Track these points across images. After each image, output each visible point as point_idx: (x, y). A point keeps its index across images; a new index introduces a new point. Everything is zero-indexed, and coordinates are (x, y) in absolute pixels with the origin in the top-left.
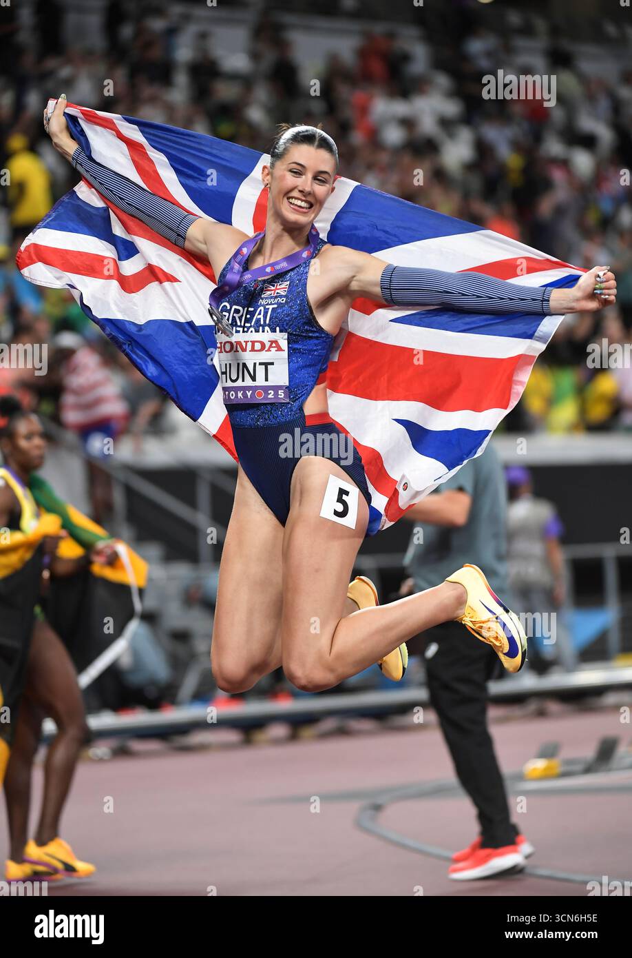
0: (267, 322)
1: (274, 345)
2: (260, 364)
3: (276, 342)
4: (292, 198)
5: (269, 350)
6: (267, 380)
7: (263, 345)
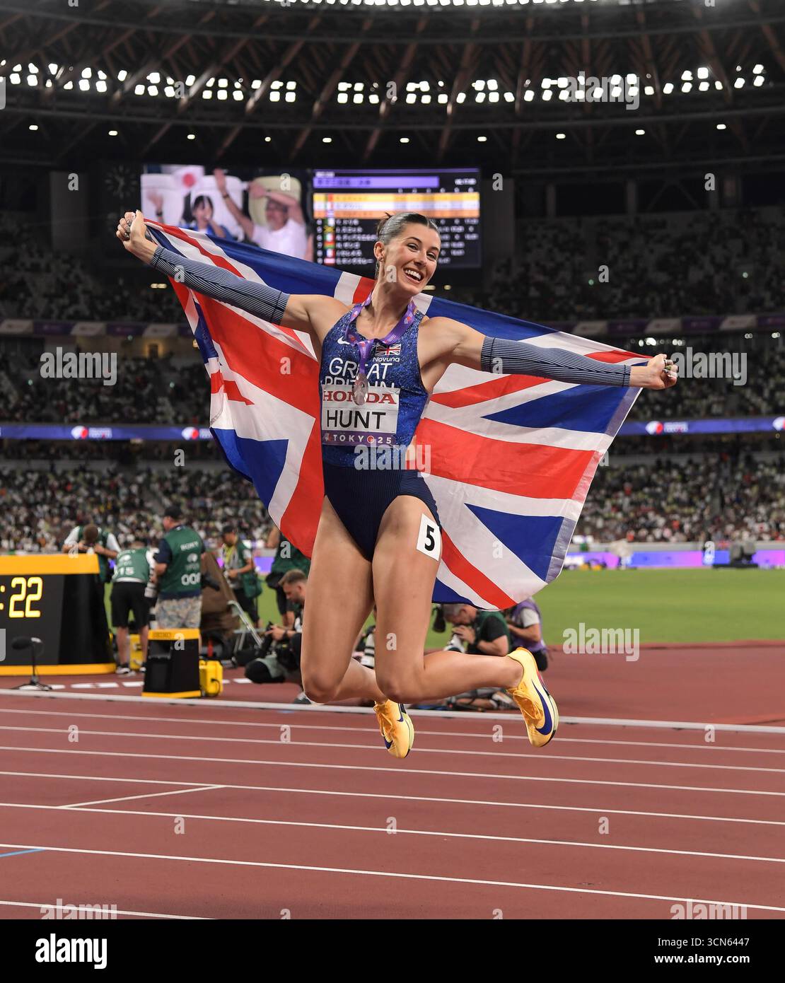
0: (384, 378)
1: (387, 398)
2: (374, 413)
3: (389, 395)
4: (408, 269)
5: (382, 402)
6: (378, 427)
7: (377, 397)
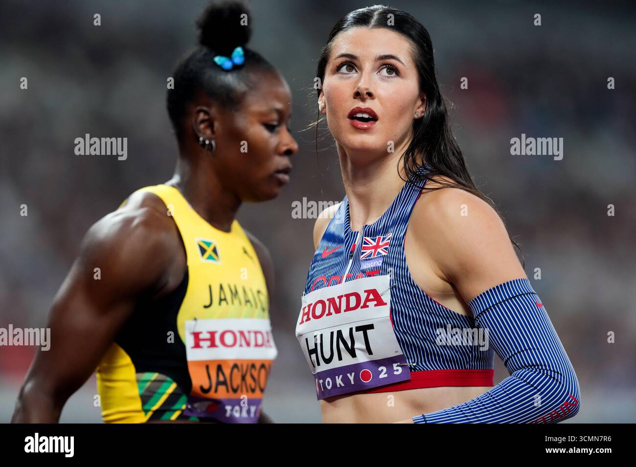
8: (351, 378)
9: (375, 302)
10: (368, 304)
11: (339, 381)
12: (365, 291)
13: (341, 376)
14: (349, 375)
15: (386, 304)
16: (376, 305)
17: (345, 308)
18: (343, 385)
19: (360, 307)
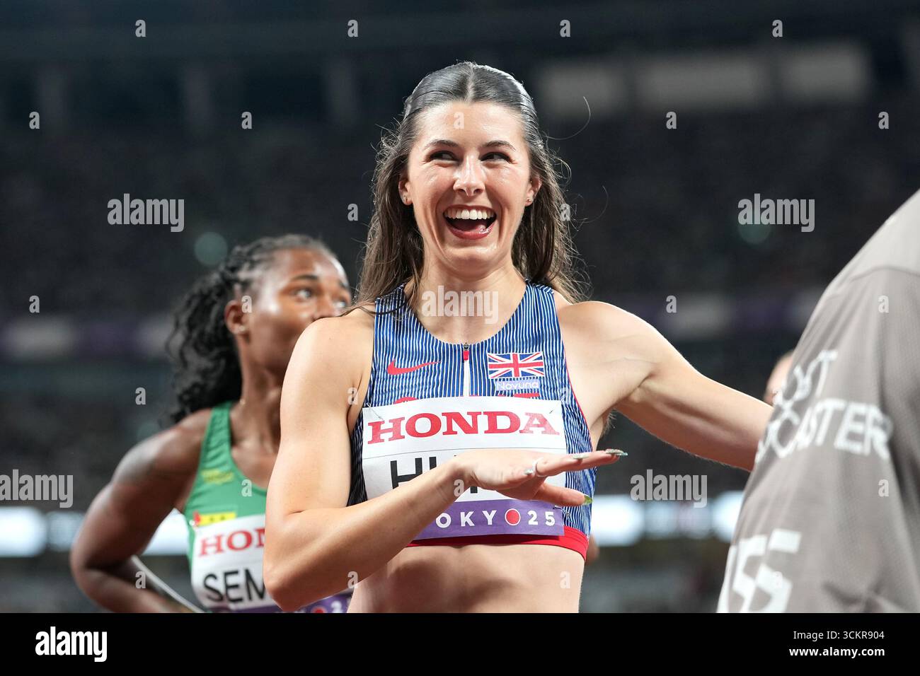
8: (490, 517)
9: (543, 429)
10: (531, 429)
11: (465, 519)
12: (527, 414)
13: (470, 513)
14: (485, 513)
15: (558, 434)
16: (543, 432)
17: (487, 428)
18: (471, 524)
19: (518, 431)
